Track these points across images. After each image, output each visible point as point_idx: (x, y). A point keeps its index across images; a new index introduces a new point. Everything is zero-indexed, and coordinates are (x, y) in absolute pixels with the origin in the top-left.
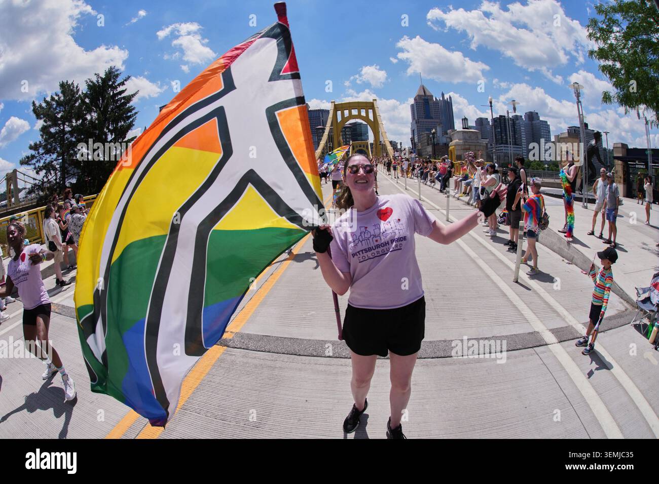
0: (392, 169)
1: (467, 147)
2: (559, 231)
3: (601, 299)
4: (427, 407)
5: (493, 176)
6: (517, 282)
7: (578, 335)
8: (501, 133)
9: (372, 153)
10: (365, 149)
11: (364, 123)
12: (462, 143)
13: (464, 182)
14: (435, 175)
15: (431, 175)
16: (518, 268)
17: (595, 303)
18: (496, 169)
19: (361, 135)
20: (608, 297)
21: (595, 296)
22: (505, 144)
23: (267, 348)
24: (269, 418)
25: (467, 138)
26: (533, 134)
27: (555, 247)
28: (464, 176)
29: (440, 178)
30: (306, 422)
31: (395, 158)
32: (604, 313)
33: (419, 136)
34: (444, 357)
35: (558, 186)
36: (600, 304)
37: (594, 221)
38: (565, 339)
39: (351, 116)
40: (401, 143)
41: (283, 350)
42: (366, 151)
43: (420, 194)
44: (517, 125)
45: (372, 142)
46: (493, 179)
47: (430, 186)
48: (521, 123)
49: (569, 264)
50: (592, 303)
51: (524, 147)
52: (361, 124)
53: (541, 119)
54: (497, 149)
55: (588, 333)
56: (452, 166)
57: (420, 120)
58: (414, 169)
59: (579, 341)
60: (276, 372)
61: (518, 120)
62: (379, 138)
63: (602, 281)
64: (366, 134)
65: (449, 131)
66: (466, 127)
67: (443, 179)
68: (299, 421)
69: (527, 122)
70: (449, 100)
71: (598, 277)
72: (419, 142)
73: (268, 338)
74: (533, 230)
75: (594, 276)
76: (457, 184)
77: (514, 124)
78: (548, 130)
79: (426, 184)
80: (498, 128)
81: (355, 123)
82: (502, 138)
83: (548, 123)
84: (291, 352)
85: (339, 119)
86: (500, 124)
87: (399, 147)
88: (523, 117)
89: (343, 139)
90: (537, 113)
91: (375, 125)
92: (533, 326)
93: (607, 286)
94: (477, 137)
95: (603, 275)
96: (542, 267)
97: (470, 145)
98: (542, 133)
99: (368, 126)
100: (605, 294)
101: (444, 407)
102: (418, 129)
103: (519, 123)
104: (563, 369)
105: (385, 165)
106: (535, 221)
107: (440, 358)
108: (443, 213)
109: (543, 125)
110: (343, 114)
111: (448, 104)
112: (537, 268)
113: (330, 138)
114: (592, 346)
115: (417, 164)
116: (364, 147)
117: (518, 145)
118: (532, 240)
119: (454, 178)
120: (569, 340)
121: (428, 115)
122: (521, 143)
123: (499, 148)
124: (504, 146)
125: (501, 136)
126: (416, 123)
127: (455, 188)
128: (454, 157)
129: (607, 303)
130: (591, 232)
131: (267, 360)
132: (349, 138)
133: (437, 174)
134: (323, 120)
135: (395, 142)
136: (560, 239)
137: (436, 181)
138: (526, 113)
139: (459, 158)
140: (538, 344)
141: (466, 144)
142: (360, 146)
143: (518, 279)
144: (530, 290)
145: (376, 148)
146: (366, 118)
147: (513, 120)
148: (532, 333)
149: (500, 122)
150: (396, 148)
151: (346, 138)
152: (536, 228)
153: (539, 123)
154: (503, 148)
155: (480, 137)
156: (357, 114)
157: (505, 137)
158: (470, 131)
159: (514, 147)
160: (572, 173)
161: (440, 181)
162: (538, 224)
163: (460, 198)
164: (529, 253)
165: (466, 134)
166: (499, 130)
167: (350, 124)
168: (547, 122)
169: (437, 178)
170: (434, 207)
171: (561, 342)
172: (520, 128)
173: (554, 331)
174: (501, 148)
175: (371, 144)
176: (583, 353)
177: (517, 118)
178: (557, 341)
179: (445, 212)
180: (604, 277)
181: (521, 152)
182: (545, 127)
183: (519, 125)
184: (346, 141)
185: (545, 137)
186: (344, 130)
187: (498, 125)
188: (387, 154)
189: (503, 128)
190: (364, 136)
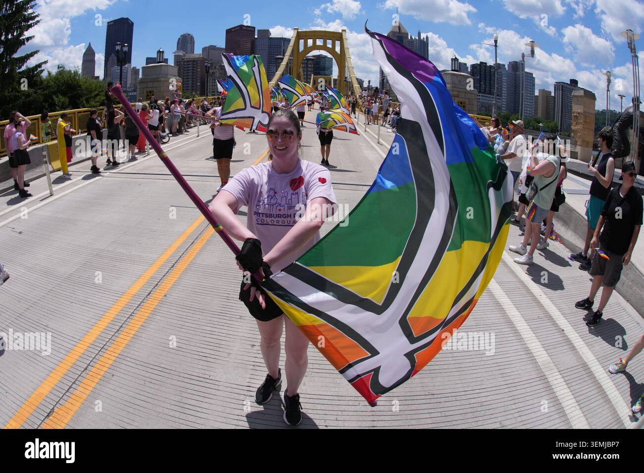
8: (480, 81)
11: (329, 56)
19: (324, 69)
25: (457, 82)
26: (515, 86)
39: (315, 47)
40: (369, 82)
45: (336, 78)
48: (503, 72)
51: (504, 99)
52: (325, 57)
61: (500, 68)
62: (344, 74)
64: (330, 68)
69: (511, 71)
70: (425, 40)
78: (532, 83)
81: (319, 55)
83: (534, 76)
85: (301, 48)
86: (480, 71)
88: (506, 67)
89: (303, 71)
90: (522, 64)
91: (341, 58)
99: (334, 59)
103: (501, 72)
109: (527, 76)
110: (306, 43)
111: (424, 44)
113: (289, 69)
122: (501, 94)
124: (482, 96)
125: (480, 84)
132: (311, 71)
134: (282, 49)
135: (361, 80)
138: (510, 63)
145: (340, 85)
146: (332, 51)
149: (480, 69)
151: (307, 71)
153: (523, 74)
156: (322, 44)
157: (484, 86)
166: (478, 77)
167: (313, 56)
168: (532, 74)
172: (502, 78)
175: (334, 79)
177: (499, 66)
181: (501, 103)
182: (530, 80)
183: (501, 75)
184: (307, 75)
185: (529, 89)
186: (306, 61)
187: (478, 72)
188: (352, 93)
189: (483, 76)
190: (327, 71)
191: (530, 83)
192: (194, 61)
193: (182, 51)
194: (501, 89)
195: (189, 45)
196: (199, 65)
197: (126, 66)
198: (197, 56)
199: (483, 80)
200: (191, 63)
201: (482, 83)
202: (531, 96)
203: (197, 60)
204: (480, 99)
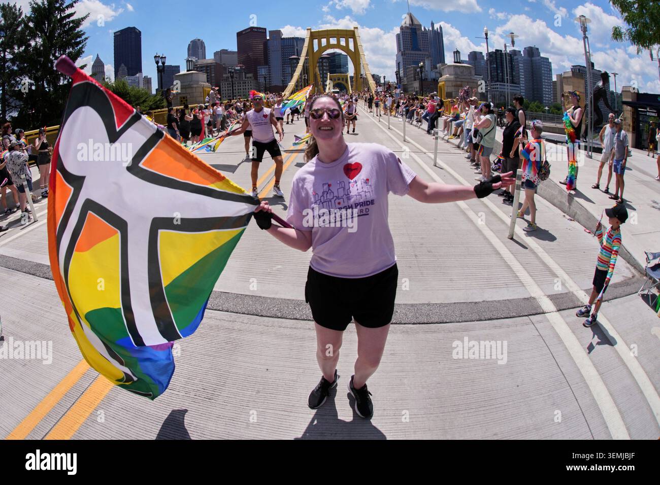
0: (374, 105)
1: (459, 83)
2: (560, 183)
3: (606, 263)
4: (405, 381)
5: (488, 116)
6: (512, 239)
7: (580, 304)
8: (497, 70)
9: (352, 87)
10: (344, 83)
11: (344, 53)
12: (453, 79)
13: (454, 123)
14: (422, 113)
15: (418, 114)
16: (513, 223)
17: (600, 268)
18: (491, 109)
19: (340, 67)
20: (615, 262)
21: (600, 260)
22: (500, 82)
23: (226, 306)
24: (224, 388)
25: (459, 73)
26: (532, 72)
27: (555, 201)
28: (455, 115)
29: (428, 118)
30: (265, 394)
31: (377, 93)
32: (609, 280)
33: (405, 69)
34: (427, 324)
35: (561, 131)
36: (606, 270)
37: (600, 173)
38: (565, 308)
39: (329, 46)
40: (384, 77)
41: (244, 310)
42: (346, 85)
43: (405, 135)
44: (515, 61)
45: (353, 75)
46: (487, 120)
47: (416, 126)
48: (520, 59)
49: (571, 220)
50: (597, 268)
51: (522, 86)
52: (340, 54)
53: (542, 55)
54: (492, 87)
55: (591, 302)
56: (441, 104)
57: (406, 52)
58: (398, 106)
59: (580, 311)
60: (234, 335)
61: (516, 55)
62: (360, 71)
63: (609, 243)
64: (345, 66)
65: (438, 65)
66: (458, 61)
67: (431, 118)
68: (257, 393)
69: (527, 57)
70: (439, 30)
71: (605, 237)
72: (404, 77)
73: (227, 295)
74: (532, 180)
75: (600, 236)
76: (447, 125)
77: (511, 60)
78: (549, 68)
79: (411, 124)
80: (494, 64)
81: (334, 53)
82: (497, 75)
83: (550, 60)
84: (251, 313)
85: (316, 48)
86: (496, 59)
87: (382, 81)
88: (522, 53)
89: (319, 70)
90: (538, 49)
91: (356, 56)
92: (529, 290)
93: (615, 249)
94: (470, 73)
95: (610, 236)
96: (540, 223)
97: (462, 81)
98: (543, 72)
99: (348, 57)
100: (612, 258)
101: (426, 382)
102: (403, 61)
103: (517, 59)
104: (561, 341)
105: (366, 101)
106: (534, 170)
107: (423, 324)
108: (430, 157)
109: (543, 61)
110: (320, 43)
111: (439, 35)
112: (536, 224)
113: (305, 70)
114: (594, 317)
115: (402, 101)
116: (343, 80)
117: (515, 83)
118: (530, 191)
119: (444, 118)
120: (568, 309)
121: (415, 47)
122: (519, 82)
123: (495, 87)
124: (500, 85)
125: (497, 72)
126: (402, 55)
127: (444, 129)
128: (444, 94)
129: (613, 268)
130: (595, 185)
131: (225, 320)
132: (327, 70)
133: (425, 113)
134: (297, 49)
135: (378, 76)
136: (561, 191)
137: (424, 121)
138: (525, 48)
139: (449, 95)
140: (534, 312)
141: (458, 80)
142: (339, 80)
143: (513, 235)
144: (527, 248)
145: (357, 81)
146: (346, 48)
147: (511, 55)
148: (528, 299)
149: (496, 56)
150: (378, 82)
151: (323, 70)
152: (535, 178)
153: (539, 60)
154: (499, 86)
155: (473, 72)
156: (336, 43)
157: (501, 74)
158: (462, 66)
159: (510, 86)
160: (577, 117)
161: (427, 120)
162: (538, 174)
163: (449, 140)
164: (527, 206)
165: (457, 69)
166: (495, 66)
167: (328, 54)
168: (548, 59)
169: (425, 117)
170: (421, 150)
171: (560, 310)
172: (518, 65)
173: (553, 298)
174: (496, 86)
175: (350, 77)
176: (584, 325)
177: (515, 53)
178: (555, 309)
179: (432, 156)
180: (612, 238)
182: (546, 65)
183: (518, 62)
184: (323, 74)
185: (546, 75)
186: (321, 60)
187: (494, 60)
188: (368, 89)
189: (499, 64)
190: (343, 68)
191: (547, 68)
192: (207, 67)
193: (194, 57)
194: (519, 76)
195: (200, 51)
196: (212, 70)
197: (138, 75)
198: (210, 62)
199: (500, 69)
200: (204, 68)
201: (499, 71)
202: (549, 81)
203: (211, 65)
204: (498, 88)
